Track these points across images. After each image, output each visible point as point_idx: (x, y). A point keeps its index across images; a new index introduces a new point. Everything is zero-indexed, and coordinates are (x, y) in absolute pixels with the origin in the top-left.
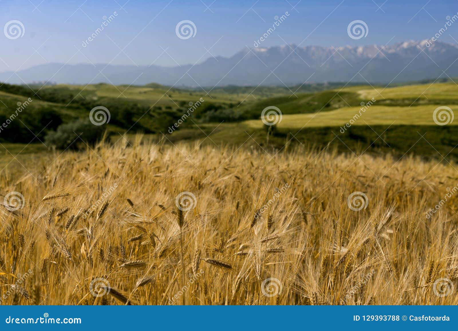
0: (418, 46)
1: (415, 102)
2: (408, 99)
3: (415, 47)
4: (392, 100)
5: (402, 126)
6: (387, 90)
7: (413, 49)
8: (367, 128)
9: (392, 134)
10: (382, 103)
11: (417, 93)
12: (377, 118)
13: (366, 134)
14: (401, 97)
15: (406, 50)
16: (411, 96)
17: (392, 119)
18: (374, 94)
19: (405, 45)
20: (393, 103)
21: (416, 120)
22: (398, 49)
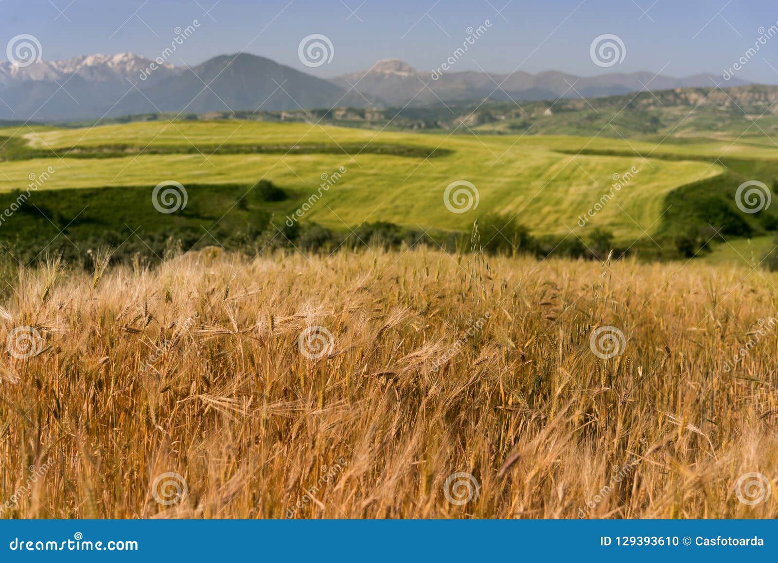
0: (109, 64)
1: (119, 151)
2: (108, 147)
3: (104, 65)
4: (82, 148)
5: (106, 189)
6: (72, 132)
7: (101, 68)
8: (51, 194)
9: (92, 203)
10: (68, 152)
11: (121, 136)
12: (63, 178)
13: (50, 204)
14: (97, 143)
15: (91, 69)
16: (112, 142)
17: (87, 179)
18: (50, 139)
19: (89, 61)
20: (84, 152)
21: (128, 179)
22: (79, 67)
